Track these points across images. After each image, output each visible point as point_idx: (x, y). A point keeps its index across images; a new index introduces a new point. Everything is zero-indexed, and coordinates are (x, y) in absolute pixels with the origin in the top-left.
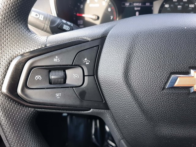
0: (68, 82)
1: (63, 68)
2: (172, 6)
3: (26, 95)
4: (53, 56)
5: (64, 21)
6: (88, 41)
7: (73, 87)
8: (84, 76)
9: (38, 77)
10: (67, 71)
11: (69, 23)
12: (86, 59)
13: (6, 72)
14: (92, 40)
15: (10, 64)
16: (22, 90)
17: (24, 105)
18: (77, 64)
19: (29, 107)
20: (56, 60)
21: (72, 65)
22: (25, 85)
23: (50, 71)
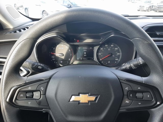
0: (34, 97)
1: (32, 92)
2: (105, 49)
3: (16, 103)
4: (29, 87)
5: (39, 64)
6: (44, 80)
7: (36, 100)
8: (41, 95)
9: (22, 95)
10: (34, 93)
11: (41, 65)
12: (42, 88)
13: (9, 93)
14: (45, 80)
15: (11, 90)
16: (15, 100)
17: (15, 107)
18: (38, 90)
19: (17, 107)
20: (30, 88)
21: (36, 90)
22: (16, 99)
23: (27, 93)
